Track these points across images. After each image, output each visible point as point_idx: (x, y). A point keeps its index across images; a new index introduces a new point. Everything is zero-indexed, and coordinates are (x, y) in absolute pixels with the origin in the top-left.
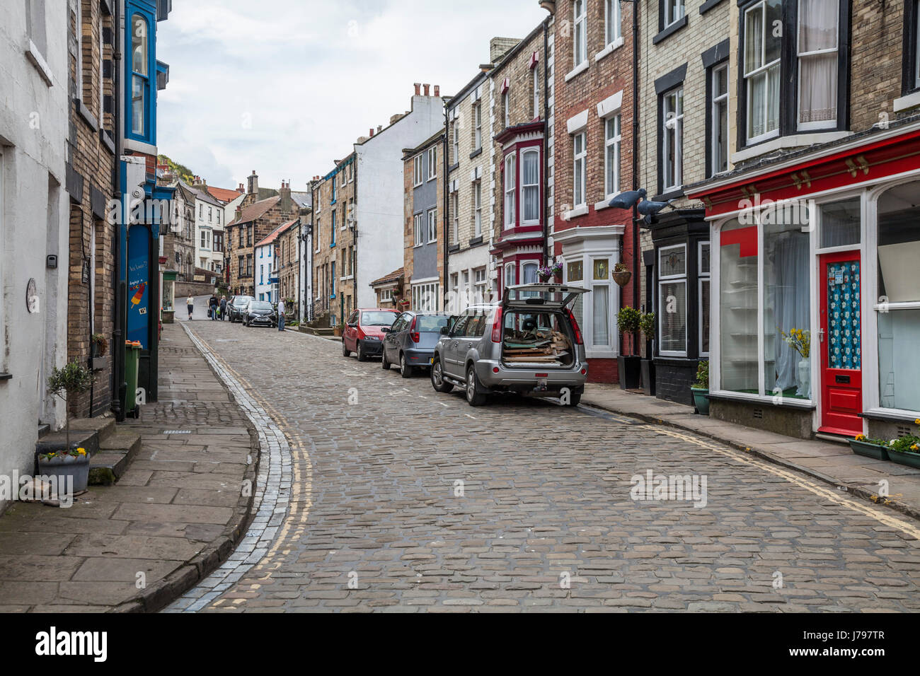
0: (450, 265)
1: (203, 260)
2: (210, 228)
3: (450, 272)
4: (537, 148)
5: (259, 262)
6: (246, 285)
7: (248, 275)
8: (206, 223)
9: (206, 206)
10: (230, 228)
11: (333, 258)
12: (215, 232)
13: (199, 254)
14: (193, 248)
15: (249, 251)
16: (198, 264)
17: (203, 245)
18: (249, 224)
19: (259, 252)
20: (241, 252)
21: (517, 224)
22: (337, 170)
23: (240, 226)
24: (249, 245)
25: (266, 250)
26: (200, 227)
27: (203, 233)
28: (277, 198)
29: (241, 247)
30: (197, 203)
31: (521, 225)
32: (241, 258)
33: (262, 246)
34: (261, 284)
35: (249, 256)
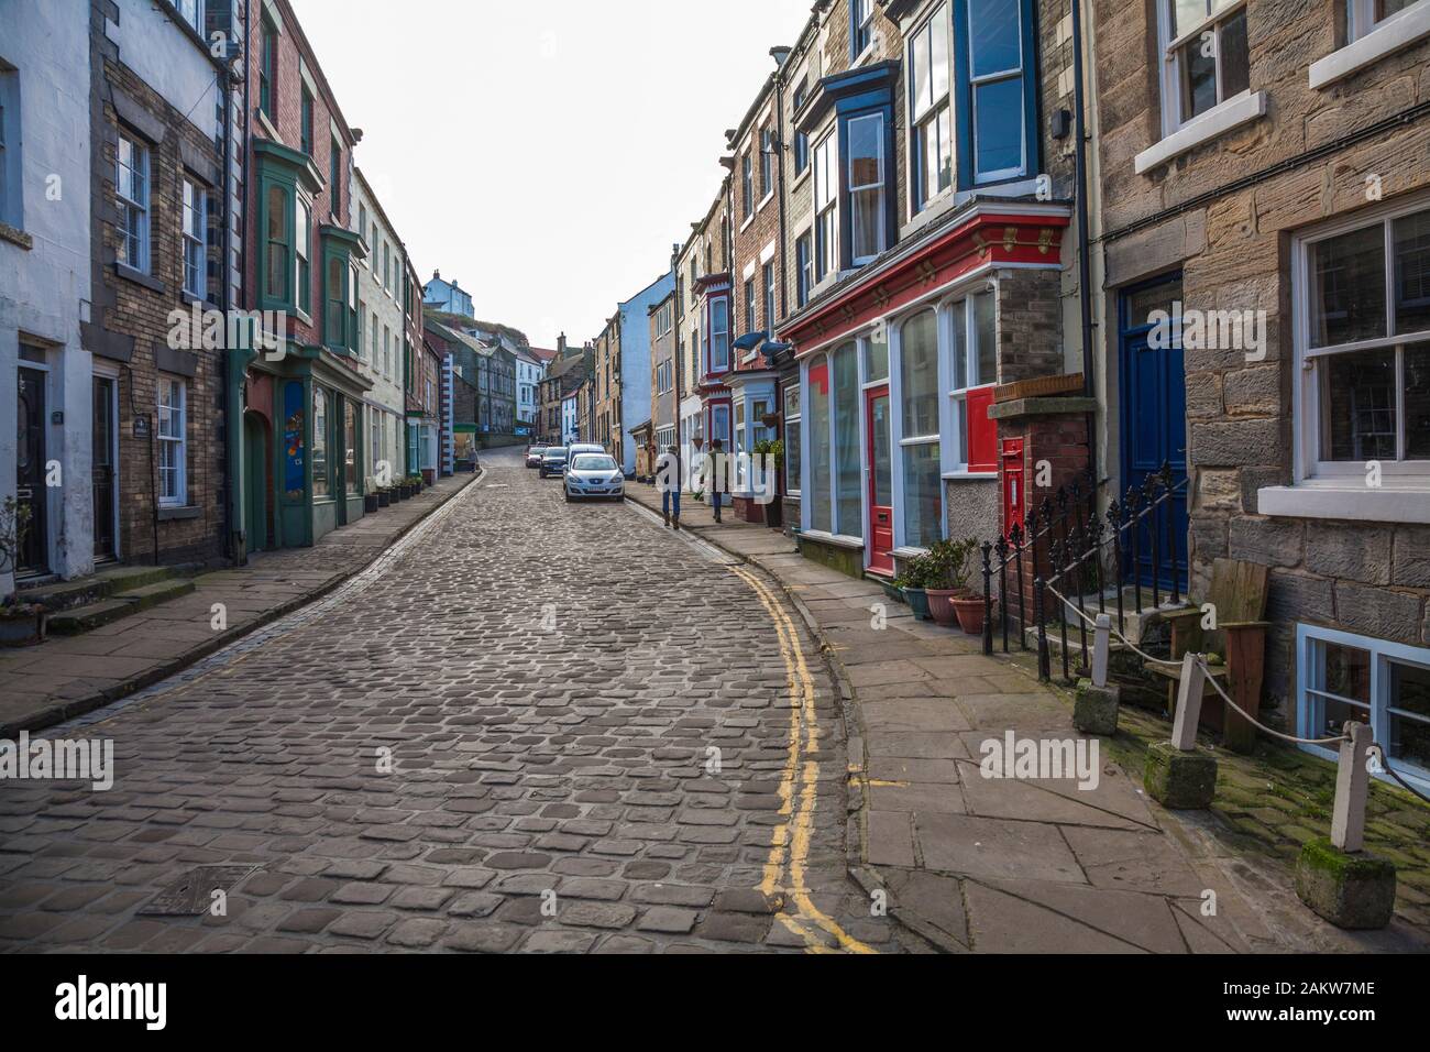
0: (682, 411)
1: (525, 413)
2: (530, 385)
3: (682, 418)
4: (725, 298)
5: (565, 414)
6: (555, 434)
7: (557, 425)
8: (526, 380)
9: (526, 366)
10: (541, 384)
11: (608, 409)
12: (534, 387)
13: (520, 408)
14: (515, 403)
15: (556, 404)
16: (519, 417)
17: (524, 400)
18: (556, 380)
19: (564, 404)
20: (550, 405)
21: (709, 370)
22: (608, 327)
23: (549, 382)
24: (557, 399)
25: (570, 402)
26: (521, 384)
27: (524, 389)
28: (582, 355)
29: (550, 401)
30: (518, 362)
31: (713, 371)
32: (550, 410)
33: (567, 399)
34: (567, 433)
35: (557, 409)
